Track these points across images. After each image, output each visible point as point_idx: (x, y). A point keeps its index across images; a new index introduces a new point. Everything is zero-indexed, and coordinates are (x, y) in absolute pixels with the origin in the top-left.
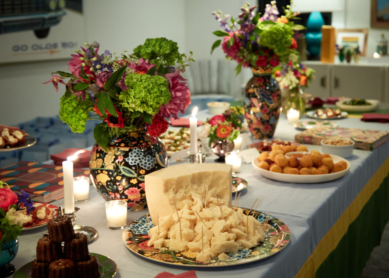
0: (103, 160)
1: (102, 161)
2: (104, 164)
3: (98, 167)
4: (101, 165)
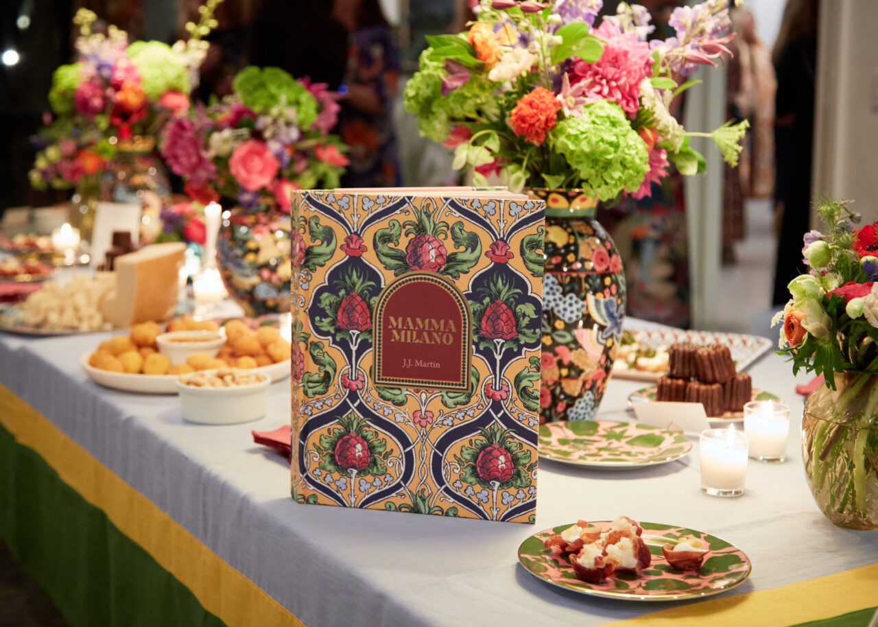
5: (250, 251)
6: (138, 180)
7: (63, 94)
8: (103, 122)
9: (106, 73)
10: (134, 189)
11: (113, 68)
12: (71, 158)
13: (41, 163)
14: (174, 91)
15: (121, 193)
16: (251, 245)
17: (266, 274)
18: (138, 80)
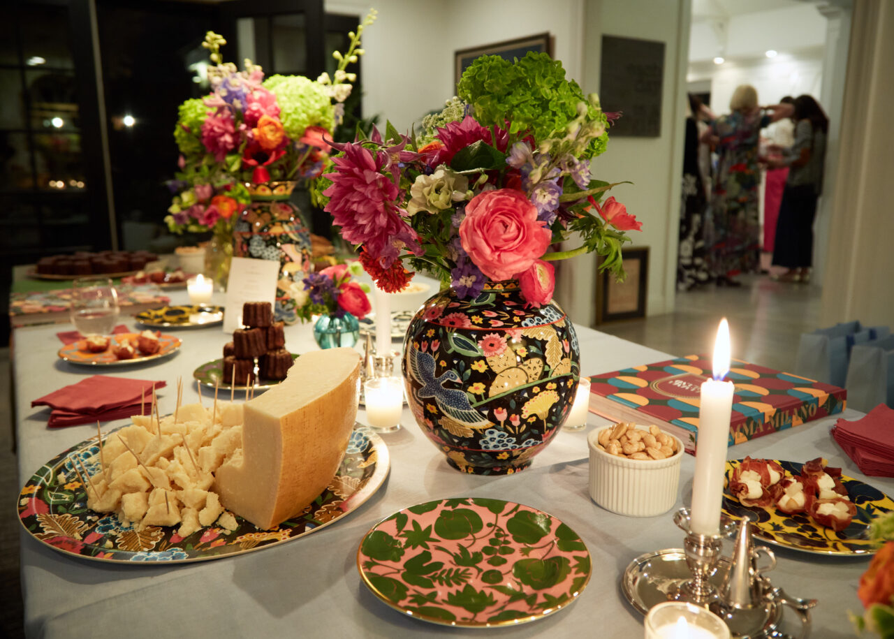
0: (544, 359)
1: (541, 363)
2: (547, 368)
3: (531, 380)
4: (539, 374)
5: (476, 377)
6: (276, 230)
7: (188, 130)
8: (235, 163)
9: (238, 104)
10: (271, 242)
11: (247, 99)
12: (205, 203)
13: (175, 209)
14: (319, 127)
15: (256, 247)
16: (480, 367)
17: (502, 415)
18: (277, 113)
